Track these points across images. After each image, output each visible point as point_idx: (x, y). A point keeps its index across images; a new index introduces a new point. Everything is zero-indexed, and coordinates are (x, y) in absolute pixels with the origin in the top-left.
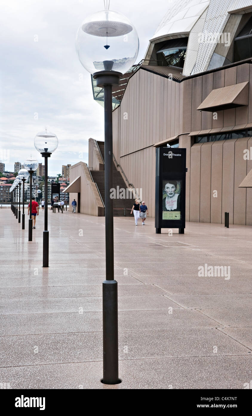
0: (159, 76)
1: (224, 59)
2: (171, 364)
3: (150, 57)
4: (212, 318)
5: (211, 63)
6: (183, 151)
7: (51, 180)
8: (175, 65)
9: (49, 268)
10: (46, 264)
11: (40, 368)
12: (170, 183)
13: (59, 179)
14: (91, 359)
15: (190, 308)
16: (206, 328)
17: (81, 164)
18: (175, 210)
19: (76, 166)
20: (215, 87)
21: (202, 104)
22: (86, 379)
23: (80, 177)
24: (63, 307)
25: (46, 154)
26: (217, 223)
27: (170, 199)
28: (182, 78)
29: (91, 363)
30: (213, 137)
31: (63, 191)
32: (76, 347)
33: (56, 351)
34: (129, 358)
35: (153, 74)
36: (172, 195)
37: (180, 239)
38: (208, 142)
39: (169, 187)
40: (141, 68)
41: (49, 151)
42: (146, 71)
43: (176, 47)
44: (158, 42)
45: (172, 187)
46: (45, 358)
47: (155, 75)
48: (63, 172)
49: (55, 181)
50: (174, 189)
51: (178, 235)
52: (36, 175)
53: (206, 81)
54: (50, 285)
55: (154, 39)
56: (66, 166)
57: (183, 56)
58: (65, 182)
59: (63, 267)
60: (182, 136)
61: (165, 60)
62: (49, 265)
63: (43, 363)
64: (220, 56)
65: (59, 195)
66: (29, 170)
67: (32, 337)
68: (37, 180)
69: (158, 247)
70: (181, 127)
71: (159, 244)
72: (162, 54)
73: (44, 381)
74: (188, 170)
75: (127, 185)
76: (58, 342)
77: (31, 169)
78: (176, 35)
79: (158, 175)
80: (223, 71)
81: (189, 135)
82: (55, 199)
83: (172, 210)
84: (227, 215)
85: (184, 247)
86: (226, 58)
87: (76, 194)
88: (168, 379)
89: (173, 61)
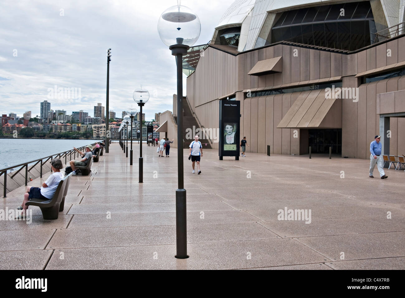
0: (222, 52)
1: (265, 41)
2: (224, 245)
3: (215, 39)
4: (254, 215)
5: (256, 43)
6: (238, 103)
7: (147, 124)
8: (232, 45)
9: (143, 183)
10: (141, 180)
11: (134, 248)
12: (229, 125)
13: (153, 123)
14: (169, 243)
15: (239, 210)
16: (249, 222)
17: (168, 112)
18: (232, 144)
19: (164, 113)
20: (260, 59)
21: (251, 71)
22: (165, 255)
23: (167, 121)
24: (151, 209)
25: (141, 104)
26: (262, 153)
27: (229, 136)
28: (238, 53)
29: (169, 245)
30: (260, 93)
31: (155, 131)
32: (159, 235)
33: (145, 237)
34: (195, 242)
35: (217, 50)
36: (230, 133)
37: (236, 163)
38: (255, 96)
39: (229, 128)
40: (209, 46)
41: (143, 102)
42: (212, 48)
43: (233, 32)
44: (221, 29)
45: (231, 128)
46: (138, 242)
47: (219, 51)
48: (155, 118)
49: (150, 124)
50: (232, 129)
51: (235, 161)
52: (137, 120)
53: (254, 55)
54: (144, 194)
55: (218, 27)
56: (158, 114)
57: (238, 39)
58: (157, 125)
59: (153, 182)
60: (238, 92)
61: (226, 41)
62: (143, 181)
63: (136, 245)
64: (262, 39)
65: (153, 134)
66: (131, 116)
67: (129, 228)
68: (138, 124)
69: (221, 169)
70: (237, 87)
71: (221, 167)
72: (224, 37)
73: (136, 256)
74: (242, 116)
75: (200, 127)
76: (147, 232)
77: (132, 115)
78: (233, 25)
79: (221, 119)
80: (265, 49)
81: (243, 92)
82: (150, 136)
83: (230, 144)
84: (269, 147)
85: (238, 169)
86: (267, 40)
87: (164, 133)
88: (221, 255)
89: (231, 42)
